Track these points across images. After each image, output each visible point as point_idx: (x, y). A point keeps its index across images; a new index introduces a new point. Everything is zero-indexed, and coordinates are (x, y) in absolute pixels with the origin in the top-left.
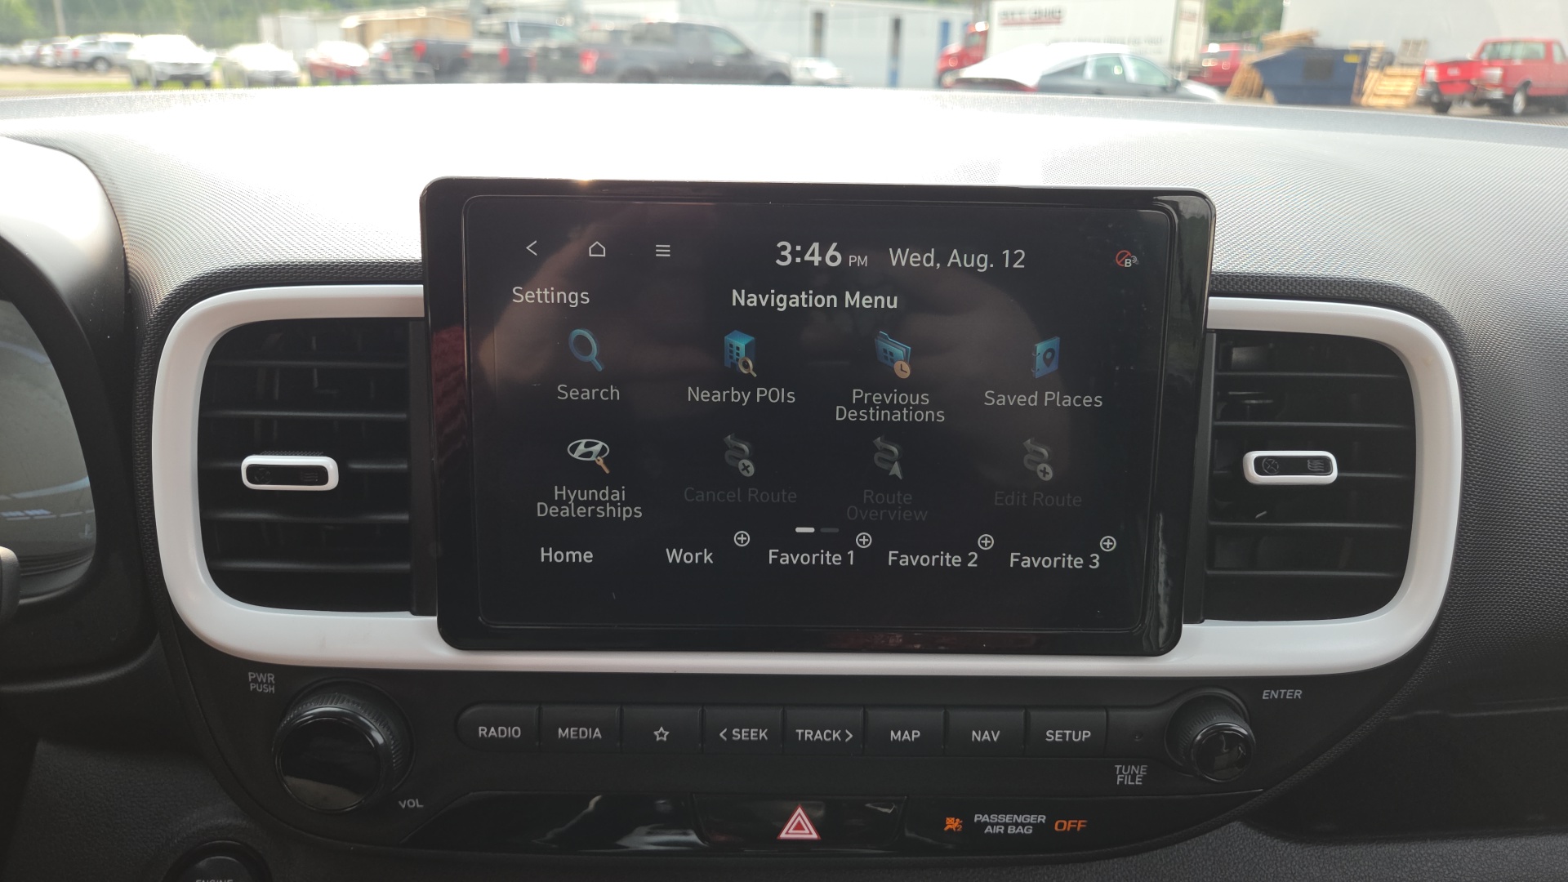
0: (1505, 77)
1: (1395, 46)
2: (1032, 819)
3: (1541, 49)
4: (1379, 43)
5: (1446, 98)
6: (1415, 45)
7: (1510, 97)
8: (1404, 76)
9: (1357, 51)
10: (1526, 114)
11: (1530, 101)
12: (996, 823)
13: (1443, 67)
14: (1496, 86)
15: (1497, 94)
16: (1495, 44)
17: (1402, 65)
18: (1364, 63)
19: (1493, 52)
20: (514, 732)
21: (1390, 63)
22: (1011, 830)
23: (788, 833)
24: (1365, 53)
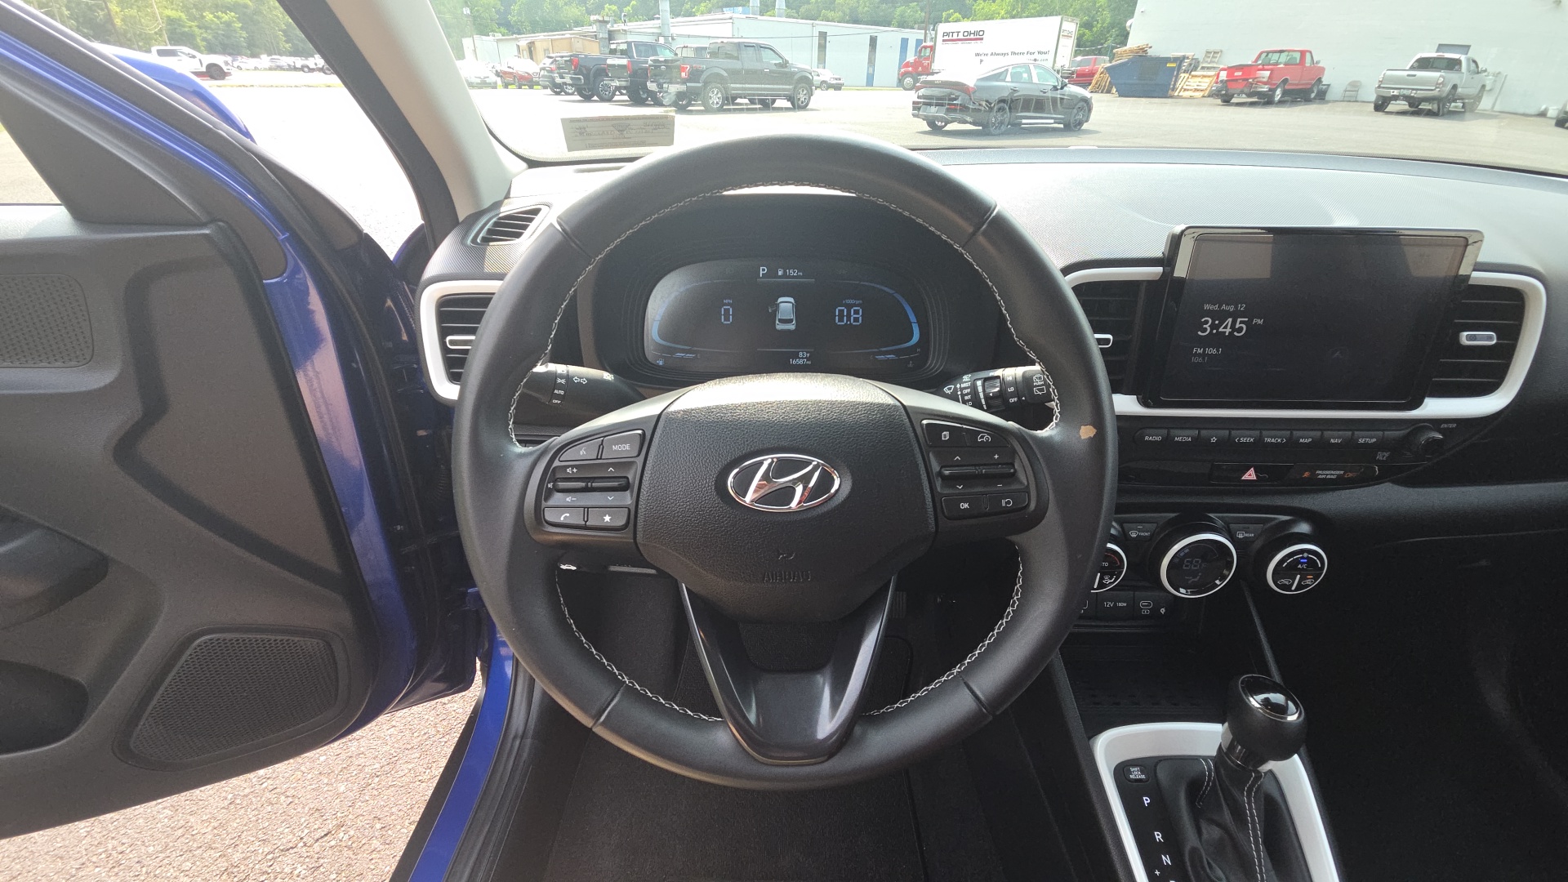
0: (1270, 77)
1: (1200, 56)
2: (1338, 472)
3: (1298, 56)
4: (1189, 54)
5: (1231, 91)
6: (1213, 54)
7: (1273, 91)
8: (1204, 76)
9: (1175, 60)
10: (1281, 103)
11: (1284, 93)
12: (1322, 474)
13: (1231, 70)
14: (1265, 83)
15: (1265, 89)
16: (1268, 53)
17: (1203, 68)
18: (1179, 67)
19: (1265, 59)
20: (1159, 438)
21: (1195, 69)
22: (1329, 477)
23: (1246, 477)
24: (1180, 60)
